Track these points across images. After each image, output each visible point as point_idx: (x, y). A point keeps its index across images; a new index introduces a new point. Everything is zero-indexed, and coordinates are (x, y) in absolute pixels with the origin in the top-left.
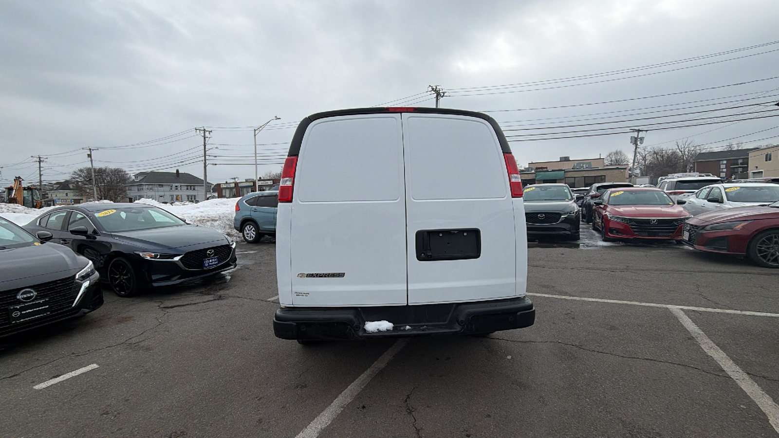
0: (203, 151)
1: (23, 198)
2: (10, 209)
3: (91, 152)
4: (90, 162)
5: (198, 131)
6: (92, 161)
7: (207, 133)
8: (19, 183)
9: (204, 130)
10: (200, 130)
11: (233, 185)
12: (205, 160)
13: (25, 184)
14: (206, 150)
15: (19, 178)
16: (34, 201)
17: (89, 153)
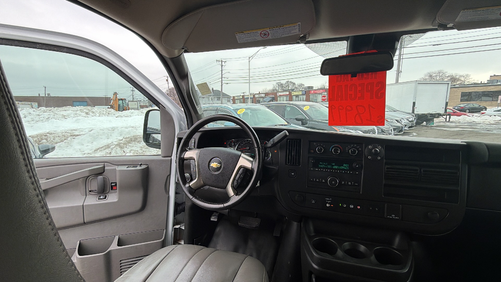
0: (221, 75)
1: (118, 105)
2: (107, 112)
3: (168, 78)
4: (167, 84)
5: (218, 62)
6: (168, 83)
7: (223, 63)
8: (115, 96)
9: (222, 61)
10: (219, 61)
11: (241, 97)
12: (222, 81)
13: (119, 97)
14: (223, 74)
15: (116, 93)
16: (124, 107)
17: (167, 79)
